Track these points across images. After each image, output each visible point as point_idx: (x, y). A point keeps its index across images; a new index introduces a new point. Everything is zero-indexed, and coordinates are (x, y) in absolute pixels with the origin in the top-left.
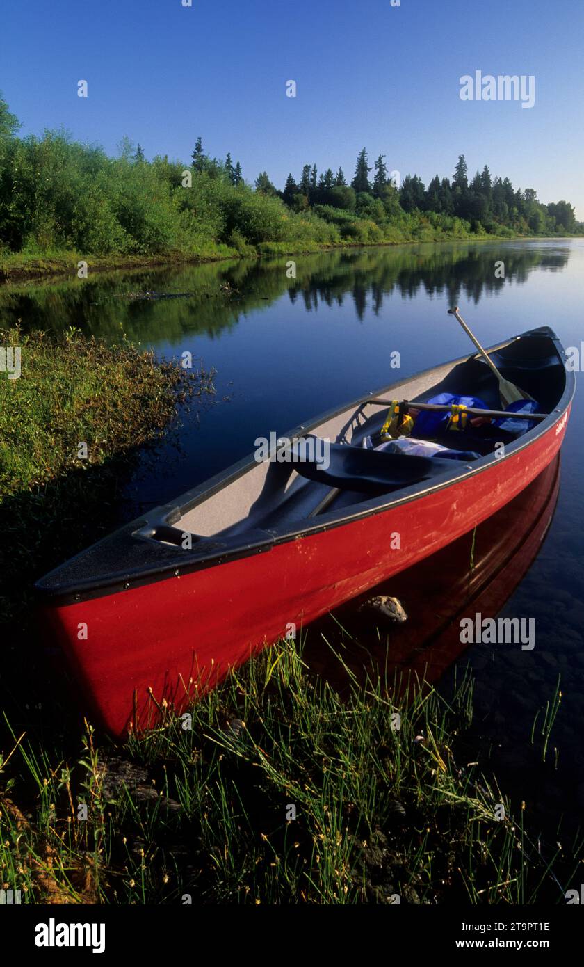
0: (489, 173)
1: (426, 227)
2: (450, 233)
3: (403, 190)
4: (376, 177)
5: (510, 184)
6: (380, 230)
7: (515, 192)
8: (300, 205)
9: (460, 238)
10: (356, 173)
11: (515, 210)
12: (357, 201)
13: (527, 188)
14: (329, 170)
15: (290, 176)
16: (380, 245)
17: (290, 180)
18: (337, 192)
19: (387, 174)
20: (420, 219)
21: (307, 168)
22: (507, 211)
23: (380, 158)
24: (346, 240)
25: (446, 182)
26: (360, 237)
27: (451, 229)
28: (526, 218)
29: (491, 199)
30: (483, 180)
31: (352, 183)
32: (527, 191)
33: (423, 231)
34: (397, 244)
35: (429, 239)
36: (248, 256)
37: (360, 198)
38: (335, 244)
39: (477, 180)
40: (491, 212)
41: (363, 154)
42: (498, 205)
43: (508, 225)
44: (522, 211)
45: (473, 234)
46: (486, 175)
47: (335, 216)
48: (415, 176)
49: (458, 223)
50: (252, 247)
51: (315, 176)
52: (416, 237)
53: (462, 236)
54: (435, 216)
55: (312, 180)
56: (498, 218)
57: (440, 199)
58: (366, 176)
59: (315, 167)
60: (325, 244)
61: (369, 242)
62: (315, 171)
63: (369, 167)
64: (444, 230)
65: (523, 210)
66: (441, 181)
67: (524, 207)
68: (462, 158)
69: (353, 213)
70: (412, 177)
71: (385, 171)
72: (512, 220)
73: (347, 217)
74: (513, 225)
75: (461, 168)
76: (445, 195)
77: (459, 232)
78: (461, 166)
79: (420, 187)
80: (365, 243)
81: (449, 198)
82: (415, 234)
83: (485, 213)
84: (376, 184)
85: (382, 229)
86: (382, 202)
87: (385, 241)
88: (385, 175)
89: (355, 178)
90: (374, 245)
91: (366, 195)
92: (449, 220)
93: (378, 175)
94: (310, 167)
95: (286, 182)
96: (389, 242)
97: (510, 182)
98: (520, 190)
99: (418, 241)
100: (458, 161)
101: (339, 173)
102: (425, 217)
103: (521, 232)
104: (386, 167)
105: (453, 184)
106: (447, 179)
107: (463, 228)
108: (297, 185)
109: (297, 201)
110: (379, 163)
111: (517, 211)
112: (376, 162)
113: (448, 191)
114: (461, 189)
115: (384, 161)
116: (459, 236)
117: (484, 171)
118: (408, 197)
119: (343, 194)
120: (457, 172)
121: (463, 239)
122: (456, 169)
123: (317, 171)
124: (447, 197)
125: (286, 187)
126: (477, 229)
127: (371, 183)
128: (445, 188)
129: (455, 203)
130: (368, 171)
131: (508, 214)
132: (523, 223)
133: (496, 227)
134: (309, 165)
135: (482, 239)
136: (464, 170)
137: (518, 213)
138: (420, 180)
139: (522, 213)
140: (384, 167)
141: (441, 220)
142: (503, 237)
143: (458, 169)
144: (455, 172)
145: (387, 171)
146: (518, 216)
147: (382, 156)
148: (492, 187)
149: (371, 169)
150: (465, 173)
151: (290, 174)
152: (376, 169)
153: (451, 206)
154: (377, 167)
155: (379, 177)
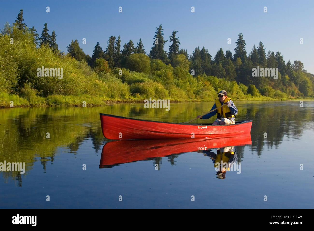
0: (264, 48)
1: (208, 89)
3: (193, 59)
4: (170, 48)
5: (282, 57)
6: (165, 90)
7: (286, 63)
8: (102, 67)
9: (238, 99)
11: (287, 77)
12: (151, 66)
13: (295, 60)
14: (130, 41)
15: (98, 44)
17: (98, 47)
18: (135, 58)
19: (179, 45)
20: (203, 82)
21: (112, 39)
23: (174, 33)
24: (135, 97)
25: (229, 54)
26: (147, 95)
30: (259, 53)
31: (151, 52)
32: (296, 62)
33: (204, 92)
35: (210, 99)
36: (37, 106)
37: (154, 64)
38: (125, 100)
39: (254, 53)
41: (160, 29)
43: (282, 90)
44: (294, 79)
45: (250, 95)
46: (261, 50)
47: (131, 77)
48: (204, 48)
49: (236, 87)
50: (42, 99)
51: (119, 45)
52: (198, 96)
53: (239, 97)
54: (217, 80)
55: (116, 48)
57: (224, 67)
58: (163, 46)
59: (119, 38)
60: (116, 99)
62: (119, 41)
63: (165, 40)
65: (294, 77)
66: (225, 53)
67: (294, 75)
68: (241, 36)
69: (147, 75)
70: (201, 49)
71: (178, 44)
72: (285, 85)
73: (142, 78)
74: (286, 90)
75: (241, 43)
76: (228, 64)
77: (237, 94)
79: (207, 57)
81: (232, 66)
82: (198, 94)
84: (171, 53)
85: (167, 89)
86: (172, 68)
88: (178, 46)
89: (153, 48)
91: (160, 61)
92: (228, 84)
93: (172, 46)
94: (115, 37)
95: (94, 49)
97: (281, 55)
98: (289, 61)
99: (200, 100)
100: (238, 38)
101: (139, 44)
102: (208, 81)
103: (293, 95)
104: (179, 40)
105: (235, 55)
106: (229, 51)
107: (241, 90)
108: (103, 51)
109: (100, 64)
110: (173, 37)
111: (289, 78)
112: (170, 36)
113: (231, 61)
114: (240, 59)
115: (177, 36)
116: (236, 97)
117: (259, 46)
118: (197, 65)
119: (140, 60)
120: (237, 46)
121: (241, 100)
122: (236, 44)
123: (120, 41)
124: (229, 66)
125: (94, 53)
126: (253, 92)
127: (166, 52)
128: (228, 58)
129: (237, 70)
130: (164, 43)
131: (281, 81)
132: (294, 88)
133: (269, 90)
134: (114, 36)
135: (258, 100)
136: (243, 45)
137: (290, 80)
138: (207, 51)
139: (292, 80)
140: (177, 40)
141: (222, 84)
142: (276, 98)
143: (238, 44)
144: (236, 46)
145: (180, 44)
146: (289, 82)
147: (176, 32)
148: (267, 58)
149: (166, 41)
150: (244, 47)
151: (98, 42)
152: (170, 41)
153: (233, 73)
154: (171, 40)
155: (172, 48)
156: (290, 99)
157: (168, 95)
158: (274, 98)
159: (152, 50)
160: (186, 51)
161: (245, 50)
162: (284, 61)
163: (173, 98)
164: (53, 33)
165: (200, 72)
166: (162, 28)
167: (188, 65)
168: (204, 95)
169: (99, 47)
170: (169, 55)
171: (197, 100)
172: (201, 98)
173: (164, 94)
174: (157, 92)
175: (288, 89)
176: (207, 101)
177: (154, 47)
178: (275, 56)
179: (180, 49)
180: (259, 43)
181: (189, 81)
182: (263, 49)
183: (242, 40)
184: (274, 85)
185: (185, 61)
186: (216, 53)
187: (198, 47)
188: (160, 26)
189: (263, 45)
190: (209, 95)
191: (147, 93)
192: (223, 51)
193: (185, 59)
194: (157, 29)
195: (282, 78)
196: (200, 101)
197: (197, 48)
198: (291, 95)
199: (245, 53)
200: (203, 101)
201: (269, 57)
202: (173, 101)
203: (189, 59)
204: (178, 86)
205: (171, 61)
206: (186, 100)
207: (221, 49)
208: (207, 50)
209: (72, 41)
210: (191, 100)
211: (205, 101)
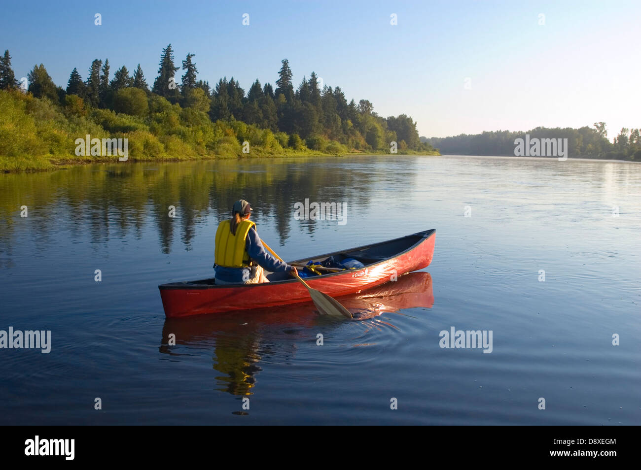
0: (318, 81)
1: (228, 141)
2: (260, 148)
3: (216, 95)
4: (184, 78)
5: (342, 94)
6: (159, 144)
7: (348, 103)
8: (74, 108)
10: (159, 72)
11: (349, 122)
12: (150, 105)
13: (361, 99)
14: (123, 67)
15: (74, 71)
16: (158, 161)
17: (75, 76)
18: (125, 95)
19: (197, 75)
20: (224, 130)
21: (96, 63)
22: (340, 124)
23: (189, 57)
25: (268, 88)
27: (261, 143)
28: (362, 132)
29: (321, 109)
30: (310, 88)
32: (362, 102)
33: (222, 145)
34: (181, 160)
35: (230, 155)
37: (154, 103)
39: (304, 87)
40: (321, 124)
41: (168, 51)
42: (328, 116)
43: (342, 142)
44: (358, 125)
45: (291, 150)
46: (314, 83)
47: (118, 123)
48: (232, 79)
49: (271, 137)
51: (107, 73)
52: (212, 151)
53: (275, 152)
54: (244, 127)
55: (102, 77)
56: (329, 131)
57: (260, 107)
58: (172, 76)
59: (107, 62)
61: (145, 157)
62: (107, 67)
63: (175, 66)
64: (253, 144)
65: (359, 123)
66: (263, 87)
67: (360, 120)
68: (285, 63)
69: (142, 120)
70: (228, 81)
71: (195, 72)
72: (347, 134)
73: (133, 124)
74: (348, 140)
75: (285, 73)
76: (267, 103)
77: (272, 147)
78: (285, 70)
79: (237, 92)
80: (138, 158)
81: (271, 107)
82: (213, 149)
83: (312, 126)
84: (184, 86)
85: (163, 142)
86: (180, 109)
87: (165, 156)
88: (195, 76)
89: (158, 78)
90: (150, 161)
91: (162, 99)
92: (260, 133)
93: (186, 76)
94: (100, 62)
95: (69, 78)
96: (171, 157)
97: (342, 91)
98: (353, 100)
99: (214, 157)
100: (282, 65)
101: (136, 72)
102: (231, 128)
103: (357, 147)
104: (196, 67)
105: (277, 90)
106: (269, 85)
107: (278, 142)
108: (83, 82)
109: (72, 103)
110: (188, 63)
111: (352, 125)
112: (183, 61)
113: (270, 98)
114: (284, 96)
115: (193, 61)
116: (270, 151)
117: (311, 78)
118: (222, 103)
119: (133, 97)
120: (280, 77)
121: (276, 155)
122: (279, 74)
123: (109, 67)
124: (269, 105)
125: (69, 84)
126: (296, 144)
128: (266, 95)
129: (279, 113)
130: (174, 71)
131: (341, 128)
132: (358, 137)
133: (321, 142)
134: (99, 60)
135: (302, 155)
136: (289, 76)
137: (353, 126)
138: (237, 84)
139: (357, 126)
140: (194, 68)
141: (251, 133)
142: (328, 154)
143: (281, 74)
144: (278, 77)
145: (198, 73)
146: (353, 130)
147: (192, 55)
148: (321, 96)
149: (178, 68)
150: (289, 79)
151: (75, 68)
152: (184, 69)
153: (273, 116)
154: (185, 66)
155: (187, 78)
156: (352, 152)
157: (164, 151)
158: (325, 153)
159: (156, 80)
160: (207, 83)
161: (291, 83)
162: (346, 101)
165: (226, 114)
166: (171, 49)
167: (208, 104)
168: (220, 149)
169: (77, 75)
170: (182, 88)
171: (209, 157)
172: (216, 154)
174: (147, 147)
175: (350, 140)
176: (225, 159)
177: (160, 77)
178: (333, 92)
179: (197, 80)
180: (311, 74)
182: (316, 82)
183: (288, 69)
184: (331, 133)
185: (204, 98)
186: (251, 87)
187: (225, 78)
188: (168, 47)
189: (316, 77)
190: (228, 149)
191: (133, 148)
192: (260, 85)
193: (204, 95)
194: (164, 50)
195: (342, 124)
196: (214, 159)
197: (223, 79)
198: (355, 148)
199: (291, 87)
200: (219, 158)
201: (325, 94)
202: (170, 159)
203: (211, 94)
204: (183, 136)
205: (184, 97)
206: (191, 157)
207: (257, 81)
208: (237, 82)
209: (36, 66)
210: (201, 157)
211: (222, 159)
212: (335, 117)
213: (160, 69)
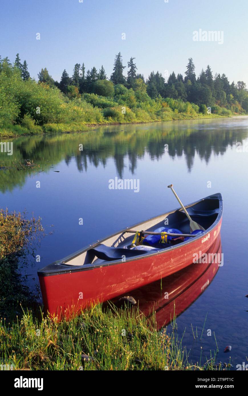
1: (166, 110)
2: (184, 114)
3: (149, 83)
4: (129, 73)
10: (114, 70)
11: (231, 96)
14: (93, 68)
15: (65, 71)
16: (133, 123)
17: (65, 74)
18: (101, 84)
20: (161, 104)
21: (77, 66)
22: (225, 97)
24: (108, 120)
25: (180, 77)
26: (118, 118)
27: (184, 111)
28: (239, 102)
29: (214, 89)
30: (206, 75)
31: (112, 77)
33: (164, 113)
34: (145, 123)
37: (117, 88)
38: (100, 123)
39: (203, 75)
40: (214, 98)
41: (119, 57)
42: (218, 93)
43: (227, 107)
45: (201, 114)
46: (209, 72)
48: (158, 72)
49: (190, 106)
51: (84, 72)
52: (159, 117)
53: (193, 116)
54: (173, 101)
56: (219, 102)
57: (176, 88)
58: (122, 72)
60: (92, 123)
61: (125, 122)
62: (83, 69)
63: (123, 66)
64: (180, 111)
65: (237, 96)
68: (190, 60)
70: (155, 73)
72: (230, 103)
74: (230, 107)
75: (191, 67)
77: (191, 113)
78: (190, 65)
79: (161, 80)
80: (122, 122)
81: (183, 88)
82: (159, 115)
83: (210, 98)
84: (129, 77)
85: (134, 112)
86: (133, 92)
87: (136, 120)
88: (135, 71)
89: (113, 74)
90: (128, 124)
91: (122, 86)
92: (183, 104)
93: (130, 71)
96: (140, 121)
98: (233, 82)
100: (188, 62)
101: (101, 70)
102: (165, 102)
104: (136, 66)
105: (186, 77)
107: (194, 110)
109: (72, 91)
110: (131, 63)
113: (182, 83)
114: (190, 81)
116: (190, 115)
117: (207, 69)
118: (153, 87)
120: (188, 69)
121: (195, 118)
123: (85, 68)
124: (181, 87)
126: (204, 111)
127: (125, 77)
128: (179, 81)
130: (123, 69)
131: (226, 99)
132: (237, 105)
133: (218, 109)
135: (208, 117)
136: (193, 68)
137: (234, 98)
139: (236, 98)
140: (134, 66)
142: (223, 116)
143: (188, 68)
145: (137, 69)
146: (234, 101)
148: (213, 80)
149: (125, 67)
150: (193, 70)
152: (129, 67)
153: (184, 94)
154: (129, 65)
155: (131, 73)
157: (135, 117)
158: (222, 116)
159: (112, 75)
160: (143, 75)
161: (194, 73)
163: (139, 120)
164: (25, 62)
165: (156, 94)
167: (145, 88)
168: (164, 116)
170: (128, 79)
171: (158, 120)
172: (162, 118)
173: (131, 117)
175: (232, 106)
176: (167, 121)
178: (221, 77)
179: (137, 73)
181: (150, 103)
182: (211, 71)
183: (192, 64)
184: (220, 103)
185: (143, 85)
187: (153, 71)
189: (210, 68)
193: (142, 83)
195: (227, 97)
196: (160, 121)
198: (235, 112)
199: (194, 75)
201: (216, 78)
203: (145, 82)
205: (129, 85)
206: (150, 120)
207: (173, 72)
208: (161, 74)
209: (42, 69)
210: (154, 120)
211: (165, 121)
212: (223, 92)
213: (114, 68)
